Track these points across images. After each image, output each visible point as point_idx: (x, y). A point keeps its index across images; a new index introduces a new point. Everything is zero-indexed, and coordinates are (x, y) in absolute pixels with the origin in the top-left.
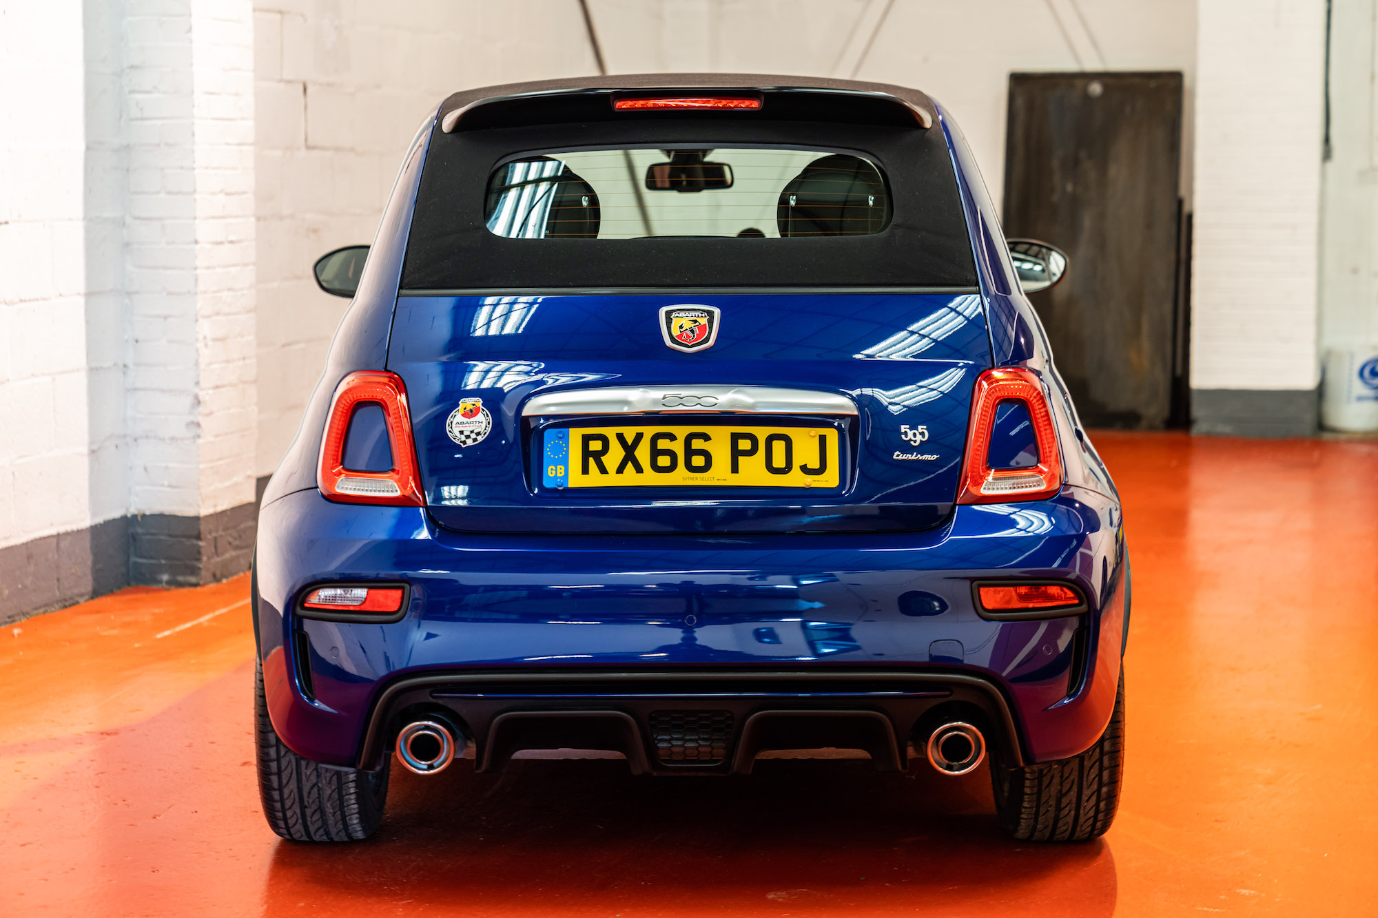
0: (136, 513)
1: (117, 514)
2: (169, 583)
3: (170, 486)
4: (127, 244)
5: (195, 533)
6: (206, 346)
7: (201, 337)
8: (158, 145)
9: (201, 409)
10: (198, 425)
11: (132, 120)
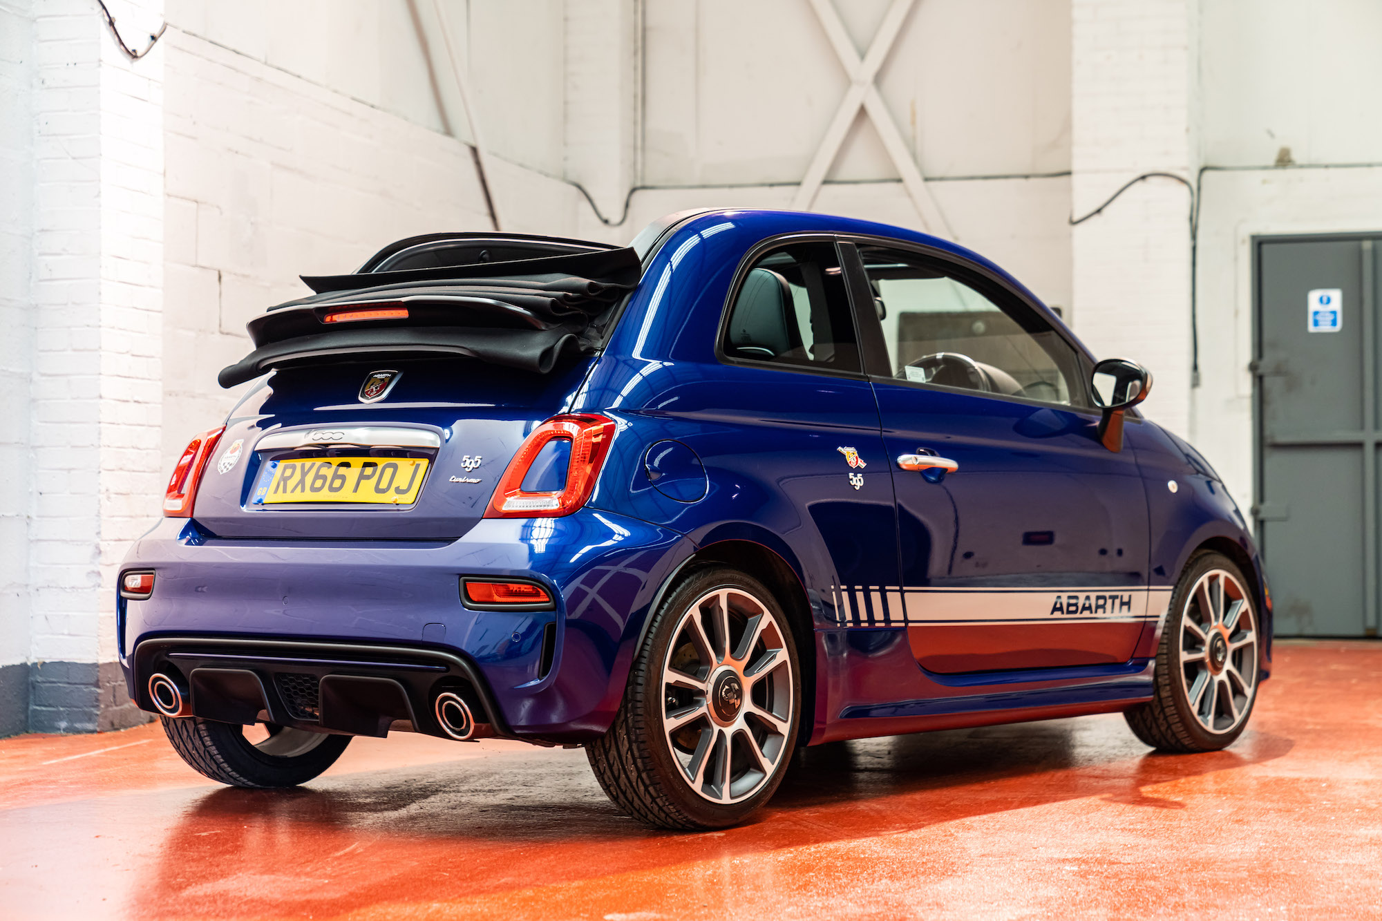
0: (36, 661)
1: (17, 662)
2: (67, 730)
3: (70, 635)
4: (34, 400)
5: (93, 680)
6: (109, 498)
7: (103, 489)
8: (66, 304)
9: (102, 559)
10: (99, 574)
11: (41, 281)
